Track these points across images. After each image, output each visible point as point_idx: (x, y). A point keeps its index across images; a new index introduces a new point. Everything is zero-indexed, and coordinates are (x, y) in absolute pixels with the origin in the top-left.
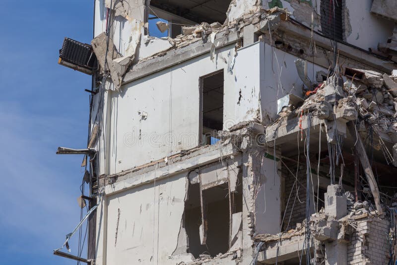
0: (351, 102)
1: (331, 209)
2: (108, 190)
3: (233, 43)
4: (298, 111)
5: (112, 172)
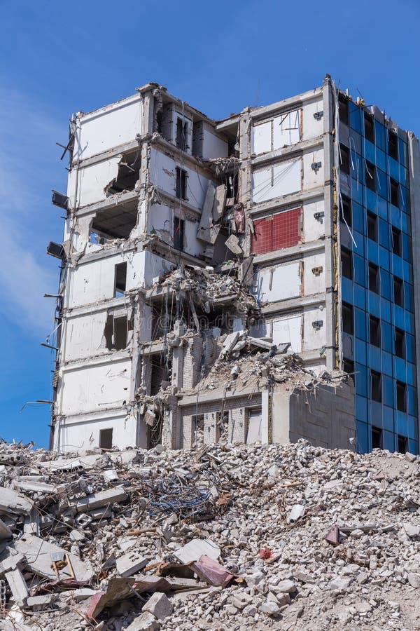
0: (188, 282)
1: (176, 332)
2: (68, 315)
3: (132, 250)
4: (162, 284)
5: (70, 307)
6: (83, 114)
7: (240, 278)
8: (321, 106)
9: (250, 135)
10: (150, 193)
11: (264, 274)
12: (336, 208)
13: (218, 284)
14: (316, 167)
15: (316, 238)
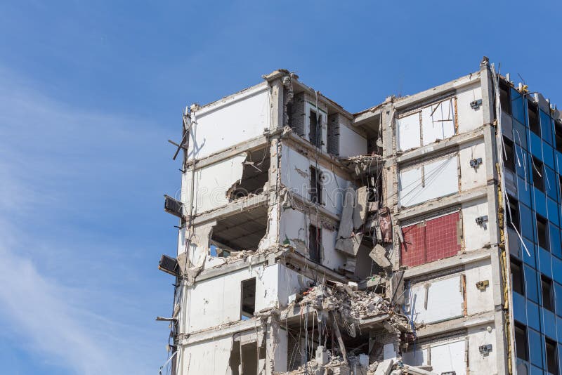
0: (331, 300)
1: (319, 360)
2: (184, 342)
3: (263, 263)
4: (300, 303)
5: (187, 333)
6: (199, 106)
7: (389, 295)
8: (480, 93)
9: (394, 129)
10: (282, 197)
11: (417, 290)
12: (502, 211)
13: (365, 303)
14: (476, 164)
15: (479, 246)
